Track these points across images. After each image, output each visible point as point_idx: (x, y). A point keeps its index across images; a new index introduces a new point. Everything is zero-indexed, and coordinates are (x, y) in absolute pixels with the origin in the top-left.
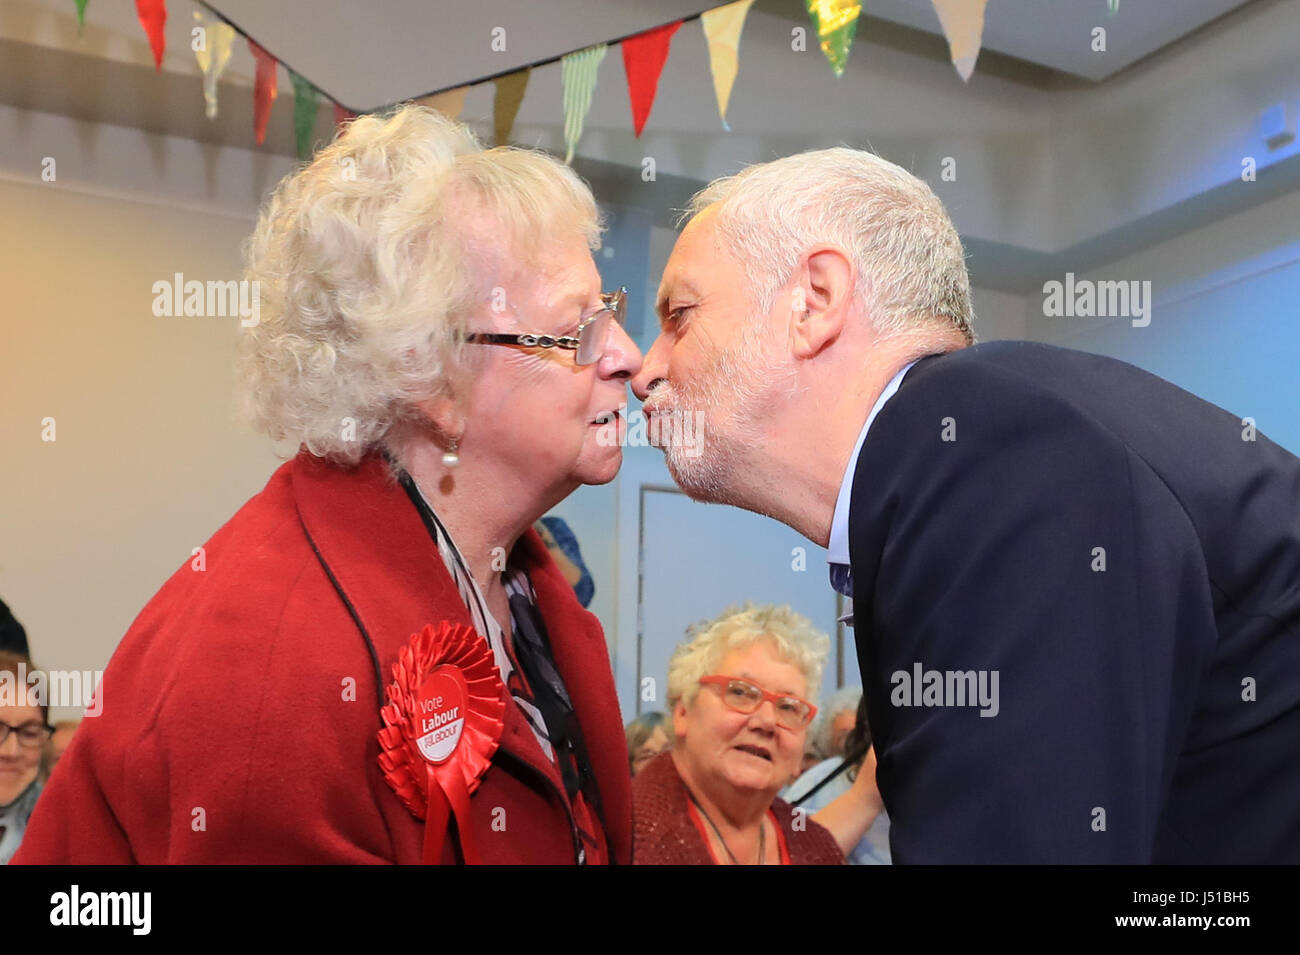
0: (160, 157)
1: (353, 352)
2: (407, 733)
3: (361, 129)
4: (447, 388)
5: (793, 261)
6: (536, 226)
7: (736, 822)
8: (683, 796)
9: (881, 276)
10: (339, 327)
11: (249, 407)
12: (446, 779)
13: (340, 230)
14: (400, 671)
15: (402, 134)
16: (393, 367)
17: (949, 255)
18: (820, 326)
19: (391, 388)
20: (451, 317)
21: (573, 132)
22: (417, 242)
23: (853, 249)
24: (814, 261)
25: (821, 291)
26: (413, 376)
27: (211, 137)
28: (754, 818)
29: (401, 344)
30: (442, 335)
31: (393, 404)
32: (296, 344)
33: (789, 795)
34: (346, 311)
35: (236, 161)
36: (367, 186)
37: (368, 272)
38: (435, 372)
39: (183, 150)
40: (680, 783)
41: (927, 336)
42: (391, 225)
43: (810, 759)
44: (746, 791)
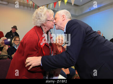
1: (40, 20)
2: (40, 43)
3: (41, 7)
4: (46, 23)
7: (59, 47)
9: (67, 16)
10: (39, 19)
11: (33, 23)
13: (40, 13)
14: (40, 40)
15: (43, 8)
16: (42, 21)
17: (70, 15)
18: (64, 19)
19: (42, 22)
20: (46, 19)
21: (51, 8)
22: (45, 14)
23: (65, 15)
24: (63, 16)
25: (64, 17)
26: (43, 22)
27: (31, 7)
28: (60, 47)
29: (43, 20)
30: (45, 20)
31: (42, 23)
32: (37, 20)
33: (62, 46)
35: (32, 9)
37: (41, 16)
38: (45, 22)
39: (29, 8)
40: (56, 45)
41: (69, 20)
42: (43, 13)
44: (60, 45)
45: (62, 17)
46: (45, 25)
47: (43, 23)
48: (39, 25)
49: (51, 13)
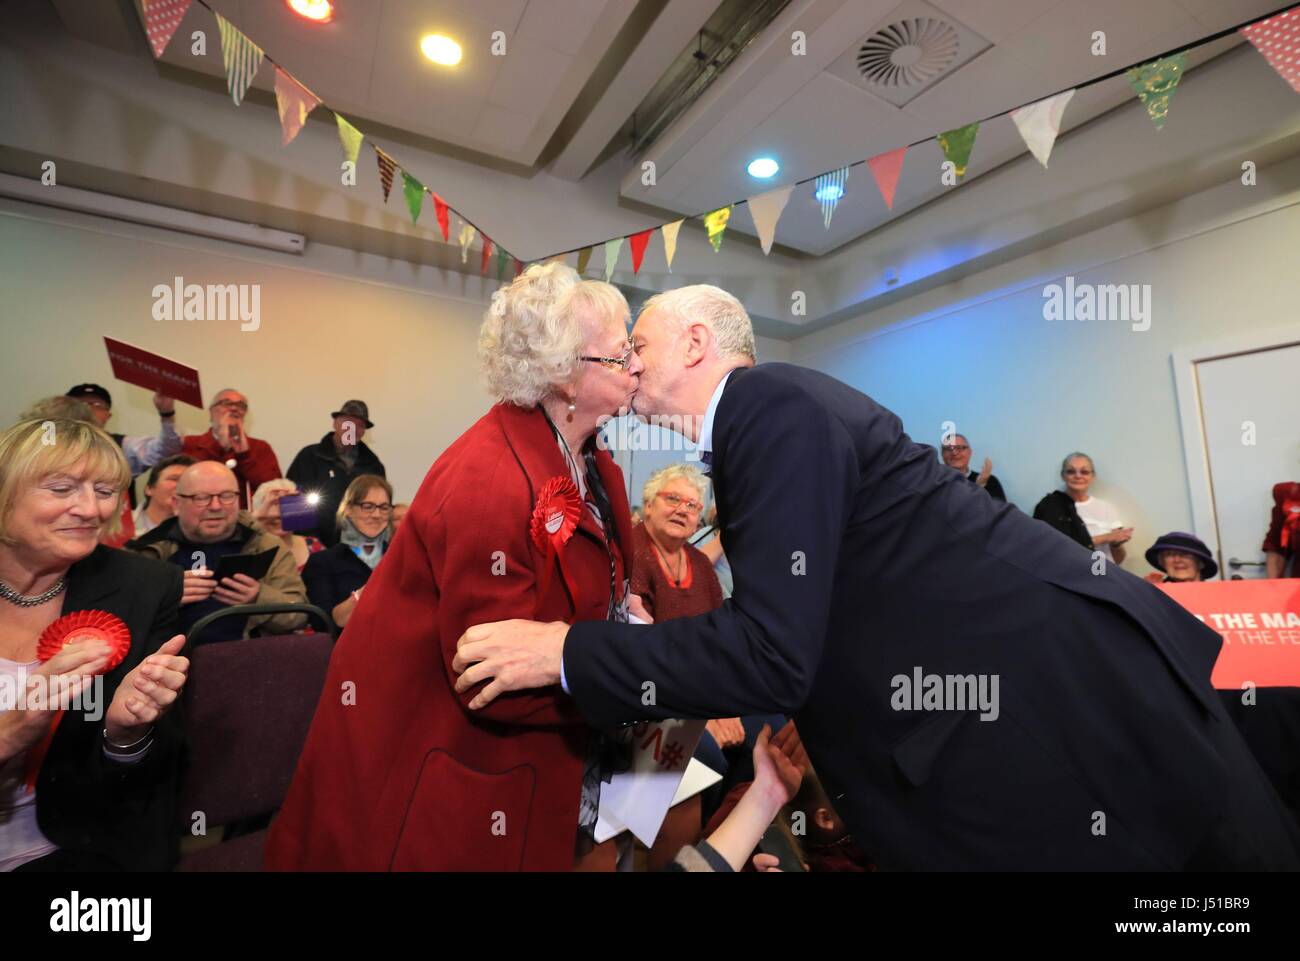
0: (445, 277)
1: (536, 363)
2: (542, 520)
4: (574, 380)
5: (685, 328)
6: (609, 314)
7: (670, 550)
8: (649, 540)
9: (720, 335)
10: (528, 353)
11: (485, 383)
12: (555, 540)
13: (530, 313)
14: (542, 497)
15: (552, 274)
16: (552, 370)
17: (747, 327)
18: (696, 355)
19: (549, 378)
20: (576, 350)
21: (609, 272)
22: (564, 319)
23: (710, 324)
24: (694, 328)
25: (696, 340)
26: (559, 374)
27: (465, 271)
28: (677, 549)
29: (554, 362)
30: (572, 357)
31: (549, 384)
32: (510, 360)
33: (691, 541)
34: (532, 347)
35: (474, 281)
36: (540, 294)
37: (541, 329)
38: (569, 372)
39: (454, 275)
40: (648, 535)
41: (738, 360)
42: (552, 313)
43: (699, 527)
44: (674, 539)
45: (688, 341)
46: (571, 392)
47: (559, 378)
48: (526, 396)
49: (613, 310)
